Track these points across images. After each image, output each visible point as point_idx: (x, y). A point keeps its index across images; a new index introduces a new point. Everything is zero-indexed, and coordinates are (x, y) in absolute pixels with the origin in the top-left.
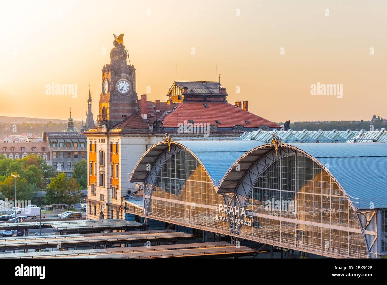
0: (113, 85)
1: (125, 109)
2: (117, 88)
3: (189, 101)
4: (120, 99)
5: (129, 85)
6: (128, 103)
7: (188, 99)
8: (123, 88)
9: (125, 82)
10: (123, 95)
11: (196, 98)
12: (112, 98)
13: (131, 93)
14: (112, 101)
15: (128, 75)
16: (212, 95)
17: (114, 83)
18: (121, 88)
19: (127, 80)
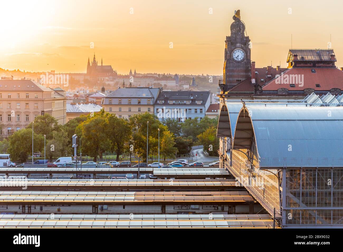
0: (229, 54)
1: (240, 75)
2: (233, 56)
3: (298, 67)
4: (235, 66)
5: (244, 54)
6: (242, 69)
7: (297, 65)
8: (238, 56)
9: (240, 51)
10: (238, 62)
11: (305, 64)
12: (228, 65)
13: (245, 61)
14: (227, 67)
15: (243, 45)
16: (321, 62)
17: (230, 52)
18: (236, 56)
19: (242, 50)
